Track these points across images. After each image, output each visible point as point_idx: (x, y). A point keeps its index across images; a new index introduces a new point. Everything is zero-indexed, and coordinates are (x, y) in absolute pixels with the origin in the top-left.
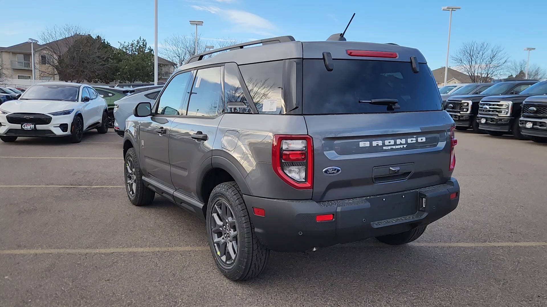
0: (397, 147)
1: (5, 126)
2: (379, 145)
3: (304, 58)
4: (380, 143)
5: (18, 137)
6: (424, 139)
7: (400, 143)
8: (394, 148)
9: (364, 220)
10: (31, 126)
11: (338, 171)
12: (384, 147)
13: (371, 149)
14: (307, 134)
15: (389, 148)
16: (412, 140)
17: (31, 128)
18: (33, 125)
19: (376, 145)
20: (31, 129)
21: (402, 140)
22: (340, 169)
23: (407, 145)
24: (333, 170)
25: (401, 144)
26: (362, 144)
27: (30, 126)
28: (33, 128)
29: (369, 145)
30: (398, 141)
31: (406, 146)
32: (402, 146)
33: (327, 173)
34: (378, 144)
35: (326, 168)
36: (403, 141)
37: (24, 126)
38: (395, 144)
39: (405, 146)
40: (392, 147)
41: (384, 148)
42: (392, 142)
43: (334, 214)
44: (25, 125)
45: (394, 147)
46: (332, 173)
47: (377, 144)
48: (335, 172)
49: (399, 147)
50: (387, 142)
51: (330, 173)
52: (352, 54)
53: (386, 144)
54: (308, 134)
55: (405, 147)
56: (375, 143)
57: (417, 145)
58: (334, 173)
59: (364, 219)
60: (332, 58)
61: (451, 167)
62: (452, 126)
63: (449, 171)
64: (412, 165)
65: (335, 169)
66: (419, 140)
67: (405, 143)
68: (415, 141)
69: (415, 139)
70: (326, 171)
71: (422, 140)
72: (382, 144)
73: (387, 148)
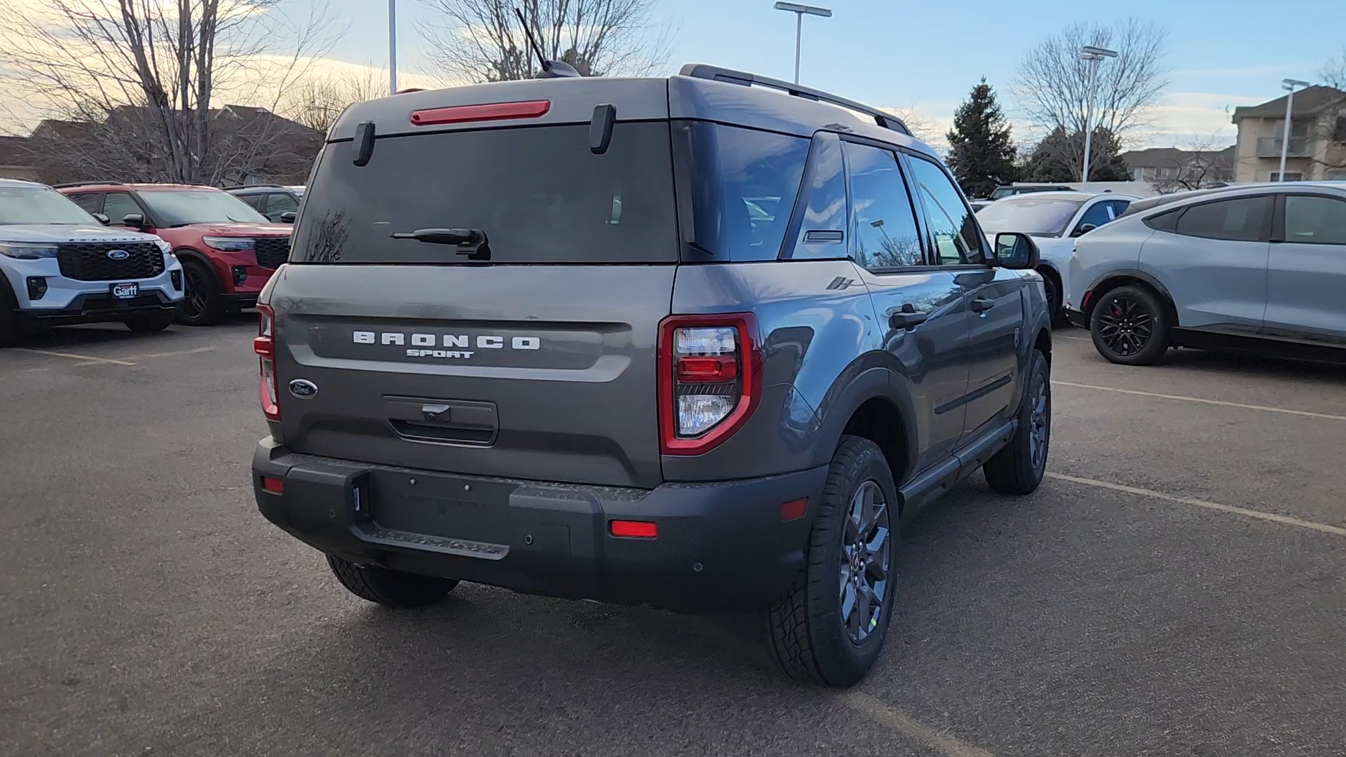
0: (443, 354)
2: (397, 343)
3: (330, 139)
4: (399, 339)
6: (534, 343)
7: (451, 345)
8: (434, 356)
9: (332, 513)
11: (312, 390)
12: (409, 351)
15: (423, 353)
16: (489, 342)
19: (389, 343)
21: (460, 337)
22: (315, 387)
23: (472, 353)
24: (302, 387)
25: (454, 348)
26: (358, 337)
29: (373, 341)
30: (448, 340)
31: (471, 355)
32: (457, 355)
33: (294, 391)
34: (395, 341)
36: (463, 341)
38: (439, 346)
39: (467, 355)
40: (430, 352)
41: (409, 352)
42: (431, 340)
43: (285, 483)
45: (435, 354)
46: (302, 394)
47: (391, 341)
48: (308, 392)
49: (449, 354)
50: (416, 339)
51: (298, 393)
53: (413, 343)
54: (269, 304)
55: (468, 357)
56: (386, 338)
57: (507, 356)
58: (304, 394)
60: (377, 134)
61: (675, 444)
62: (673, 313)
63: (660, 454)
64: (490, 409)
65: (306, 386)
66: (517, 343)
67: (467, 346)
68: (501, 346)
69: (501, 339)
70: (293, 387)
71: (529, 345)
72: (403, 341)
73: (416, 353)
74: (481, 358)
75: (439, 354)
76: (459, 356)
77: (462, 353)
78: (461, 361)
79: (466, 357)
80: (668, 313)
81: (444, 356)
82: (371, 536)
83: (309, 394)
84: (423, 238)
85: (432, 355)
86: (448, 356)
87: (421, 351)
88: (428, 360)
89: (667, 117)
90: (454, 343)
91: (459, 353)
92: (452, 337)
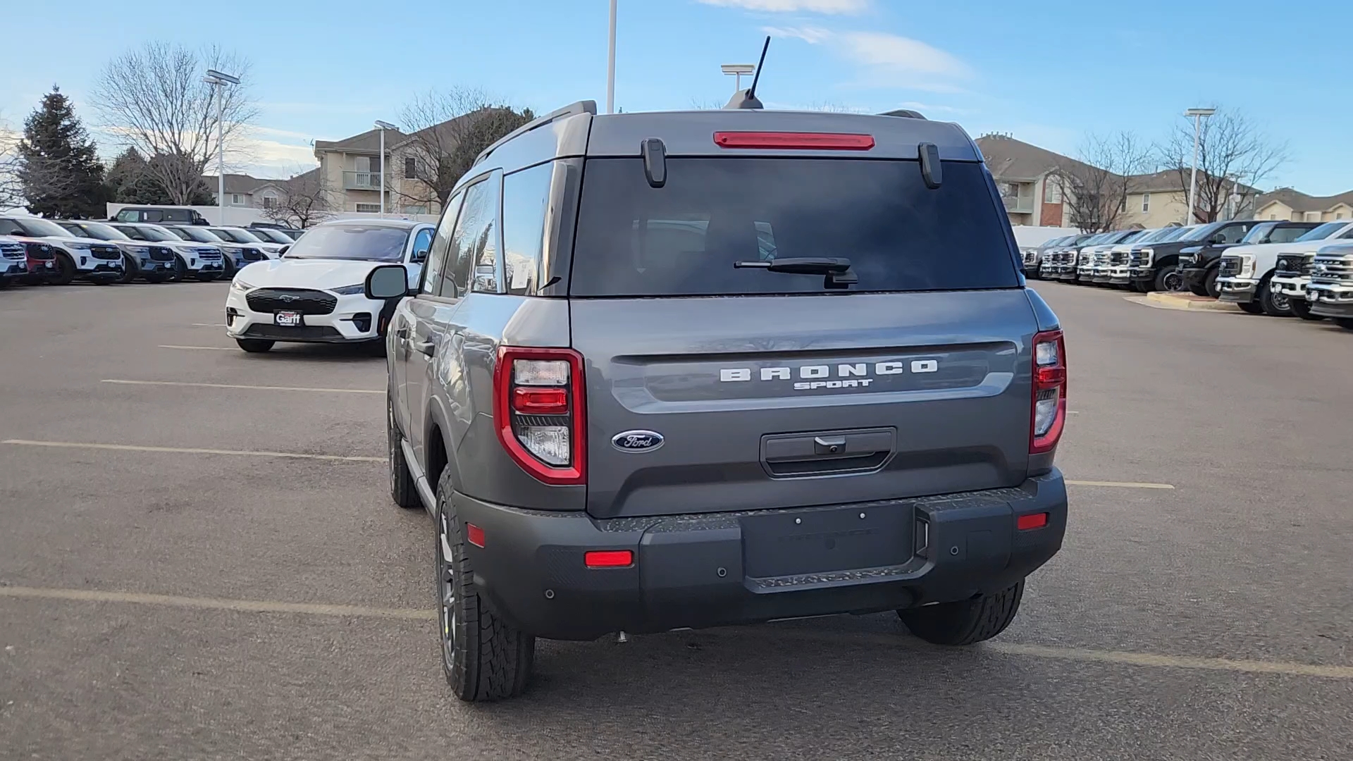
0: (839, 384)
1: (243, 316)
2: (781, 378)
3: (588, 154)
4: (784, 373)
5: (276, 343)
6: (932, 366)
7: (848, 375)
8: (828, 387)
9: (722, 572)
10: (294, 317)
11: (655, 441)
12: (796, 385)
13: (756, 388)
14: (568, 345)
15: (814, 385)
16: (890, 368)
17: (294, 322)
18: (298, 315)
19: (771, 379)
20: (293, 325)
21: (857, 365)
22: (662, 437)
23: (871, 380)
24: (639, 439)
25: (852, 376)
26: (728, 375)
27: (291, 318)
28: (298, 322)
29: (748, 378)
30: (844, 370)
31: (869, 382)
32: (854, 383)
33: (624, 446)
34: (779, 376)
35: (618, 434)
36: (861, 369)
37: (280, 317)
38: (834, 375)
39: (865, 383)
40: (823, 384)
41: (798, 386)
42: (824, 371)
43: (637, 552)
44: (283, 316)
45: (829, 385)
46: (637, 447)
47: (773, 376)
48: (647, 445)
49: (846, 384)
50: (805, 372)
51: (631, 447)
52: (727, 143)
53: (802, 376)
54: (570, 347)
55: (867, 385)
56: (767, 374)
57: (908, 381)
58: (642, 446)
59: (719, 570)
60: (668, 153)
61: (1037, 443)
62: (1040, 330)
63: (1028, 453)
64: (890, 434)
65: (647, 437)
66: (916, 367)
67: (865, 374)
68: (900, 371)
69: (900, 364)
70: (621, 442)
71: (927, 367)
72: (789, 375)
73: (806, 386)
74: (880, 384)
75: (834, 384)
76: (856, 385)
77: (860, 381)
78: (860, 389)
79: (864, 385)
80: (1036, 331)
81: (840, 386)
83: (651, 445)
84: (774, 268)
85: (826, 387)
86: (844, 386)
87: (812, 383)
88: (822, 391)
89: (976, 160)
90: (850, 372)
91: (856, 381)
92: (848, 366)
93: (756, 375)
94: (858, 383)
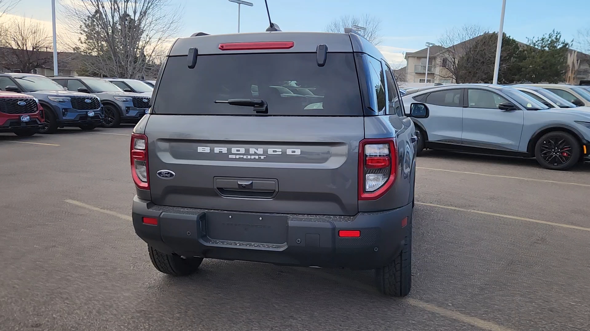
0: (249, 157)
2: (223, 152)
3: (170, 55)
4: (224, 150)
6: (298, 152)
7: (254, 153)
8: (244, 158)
9: (189, 233)
11: (172, 175)
12: (230, 156)
13: (211, 156)
14: (144, 133)
15: (238, 157)
16: (274, 151)
19: (219, 152)
21: (258, 149)
22: (174, 174)
23: (265, 156)
24: (166, 174)
25: (256, 154)
26: (200, 149)
29: (209, 151)
30: (252, 150)
31: (264, 157)
32: (257, 157)
33: (160, 176)
34: (222, 151)
36: (260, 151)
38: (247, 153)
39: (262, 157)
40: (242, 156)
42: (242, 151)
43: (159, 220)
45: (245, 157)
46: (165, 177)
47: (219, 151)
48: (169, 176)
49: (253, 157)
50: (234, 150)
51: (163, 176)
52: (223, 48)
53: (232, 152)
55: (263, 158)
56: (217, 150)
57: (284, 158)
58: (167, 177)
60: (199, 53)
61: (366, 195)
62: (365, 138)
63: (358, 200)
64: (274, 182)
65: (169, 173)
66: (289, 151)
67: (262, 153)
68: (280, 153)
69: (281, 150)
70: (160, 174)
71: (295, 152)
72: (227, 151)
73: (234, 157)
74: (269, 158)
75: (247, 157)
77: (259, 156)
78: (259, 160)
79: (261, 158)
80: (364, 138)
81: (250, 158)
82: (209, 243)
83: (170, 177)
84: (231, 103)
85: (243, 157)
86: (252, 158)
87: (237, 156)
88: (241, 160)
89: (352, 51)
90: (255, 152)
91: (258, 156)
92: (254, 149)
93: (212, 150)
94: (259, 157)
